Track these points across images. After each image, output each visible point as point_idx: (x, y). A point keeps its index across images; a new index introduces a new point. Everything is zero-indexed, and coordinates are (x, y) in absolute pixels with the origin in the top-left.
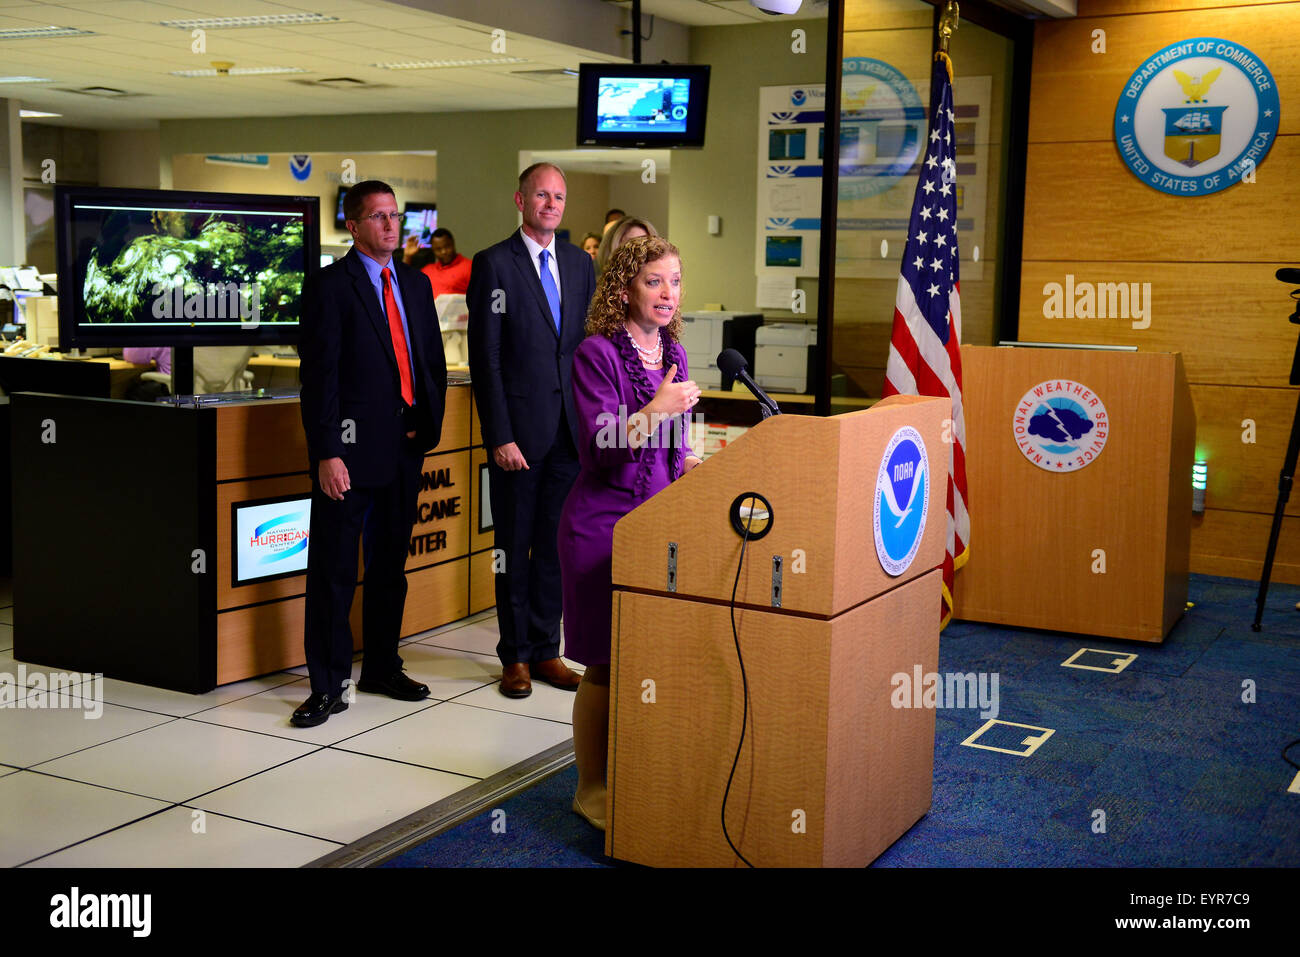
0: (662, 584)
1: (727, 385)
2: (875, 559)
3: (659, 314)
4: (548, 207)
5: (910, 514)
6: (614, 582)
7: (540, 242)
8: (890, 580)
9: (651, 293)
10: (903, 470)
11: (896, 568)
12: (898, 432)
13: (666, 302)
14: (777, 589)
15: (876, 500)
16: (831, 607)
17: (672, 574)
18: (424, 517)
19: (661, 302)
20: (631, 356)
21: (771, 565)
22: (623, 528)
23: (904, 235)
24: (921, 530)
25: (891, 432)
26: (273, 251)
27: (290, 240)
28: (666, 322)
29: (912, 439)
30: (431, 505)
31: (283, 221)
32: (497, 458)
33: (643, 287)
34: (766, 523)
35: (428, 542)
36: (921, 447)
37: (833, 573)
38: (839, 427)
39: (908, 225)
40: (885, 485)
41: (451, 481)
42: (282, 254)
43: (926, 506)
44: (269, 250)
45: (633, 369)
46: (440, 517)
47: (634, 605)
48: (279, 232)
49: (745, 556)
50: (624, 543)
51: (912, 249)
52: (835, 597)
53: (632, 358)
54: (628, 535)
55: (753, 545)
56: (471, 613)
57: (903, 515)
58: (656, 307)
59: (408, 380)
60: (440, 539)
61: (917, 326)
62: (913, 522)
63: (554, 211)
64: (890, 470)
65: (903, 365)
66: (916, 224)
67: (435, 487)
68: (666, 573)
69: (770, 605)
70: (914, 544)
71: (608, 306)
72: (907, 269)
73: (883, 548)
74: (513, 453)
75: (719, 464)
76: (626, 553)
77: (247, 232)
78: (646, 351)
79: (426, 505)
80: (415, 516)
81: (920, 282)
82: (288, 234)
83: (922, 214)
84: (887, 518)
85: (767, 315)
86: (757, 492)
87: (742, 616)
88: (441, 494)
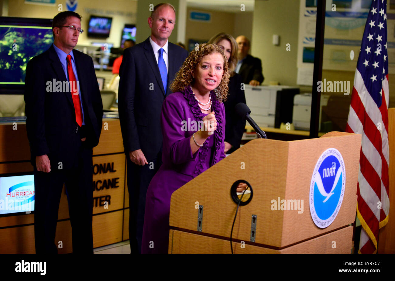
0: (195, 228)
1: (277, 126)
2: (310, 219)
3: (208, 84)
4: (164, 27)
5: (333, 195)
6: (171, 224)
7: (159, 44)
8: (319, 230)
9: (204, 72)
10: (329, 172)
11: (322, 224)
12: (326, 151)
13: (211, 78)
14: (253, 233)
15: (311, 187)
16: (280, 243)
17: (200, 222)
18: (99, 187)
19: (208, 77)
20: (194, 104)
21: (251, 220)
22: (177, 196)
23: (359, 49)
24: (339, 204)
25: (322, 150)
26: (39, 47)
27: (47, 41)
28: (213, 88)
29: (335, 155)
30: (103, 181)
31: (45, 32)
32: (131, 158)
33: (201, 69)
34: (249, 196)
35: (101, 201)
36: (341, 159)
37: (282, 225)
38: (288, 146)
39: (360, 44)
40: (317, 179)
41: (115, 169)
42: (43, 49)
43: (343, 191)
44: (36, 46)
45: (196, 111)
46: (108, 188)
47: (180, 237)
48: (42, 37)
49: (238, 214)
50: (176, 204)
51: (362, 56)
52: (283, 238)
53: (195, 106)
54: (178, 200)
55: (243, 208)
56: (124, 240)
57: (328, 196)
58: (206, 79)
59: (79, 113)
60: (108, 198)
61: (365, 96)
62: (334, 200)
63: (167, 29)
64: (321, 171)
65: (356, 117)
66: (365, 43)
67: (105, 172)
68: (197, 221)
69: (249, 240)
70: (335, 212)
71: (182, 78)
72: (360, 66)
73: (315, 213)
74: (140, 155)
75: (226, 164)
76: (177, 210)
77: (26, 37)
78: (202, 103)
79: (100, 181)
80: (94, 186)
81: (366, 73)
82: (47, 38)
83: (368, 37)
84: (318, 197)
85: (301, 89)
86: (245, 180)
87: (236, 246)
88: (109, 176)
